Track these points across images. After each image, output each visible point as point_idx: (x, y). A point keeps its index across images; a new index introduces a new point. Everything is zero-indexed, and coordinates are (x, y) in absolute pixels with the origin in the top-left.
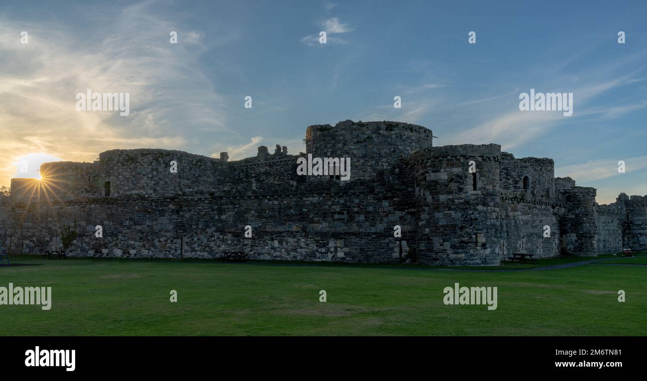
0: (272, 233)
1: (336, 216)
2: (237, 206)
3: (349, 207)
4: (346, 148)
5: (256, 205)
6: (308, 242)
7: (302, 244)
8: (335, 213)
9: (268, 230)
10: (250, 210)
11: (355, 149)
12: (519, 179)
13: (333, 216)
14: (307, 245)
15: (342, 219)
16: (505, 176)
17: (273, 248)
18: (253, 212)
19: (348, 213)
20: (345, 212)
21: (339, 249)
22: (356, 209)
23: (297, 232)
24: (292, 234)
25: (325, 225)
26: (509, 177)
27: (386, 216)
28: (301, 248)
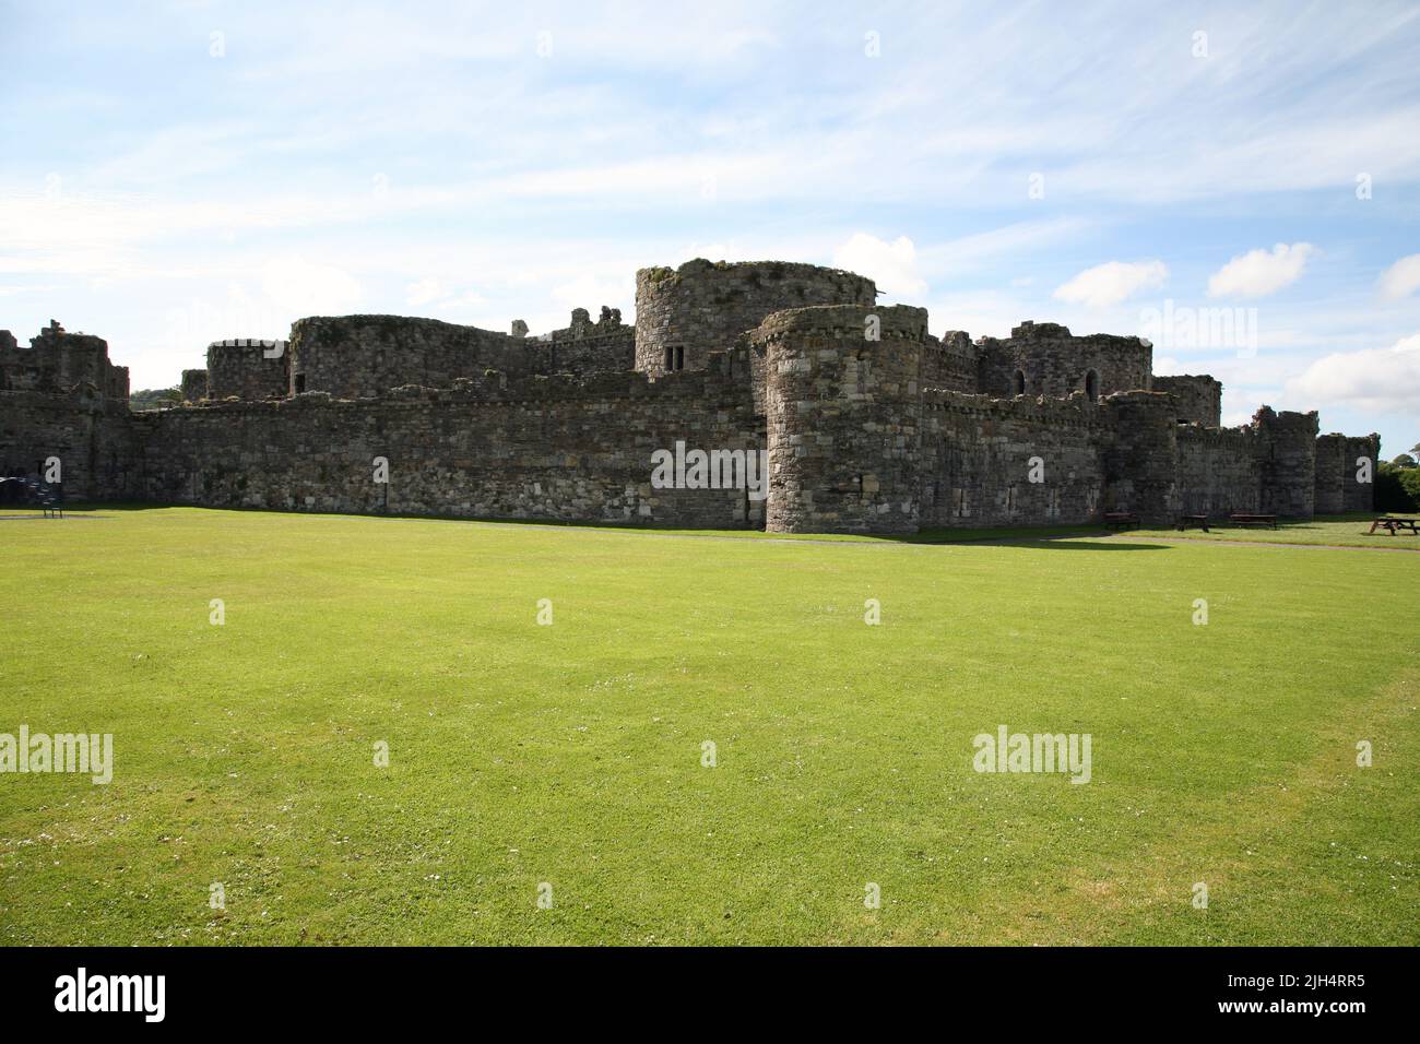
0: (533, 469)
1: (639, 440)
2: (475, 419)
3: (662, 422)
4: (696, 312)
5: (505, 417)
6: (590, 487)
7: (580, 491)
8: (637, 433)
9: (525, 463)
10: (495, 427)
11: (710, 314)
12: (1077, 376)
13: (632, 440)
14: (589, 492)
15: (649, 445)
16: (1052, 369)
17: (533, 497)
18: (500, 430)
19: (658, 435)
20: (654, 433)
21: (642, 501)
22: (672, 427)
23: (573, 468)
24: (564, 472)
25: (619, 455)
26: (1059, 372)
27: (723, 439)
28: (579, 497)
